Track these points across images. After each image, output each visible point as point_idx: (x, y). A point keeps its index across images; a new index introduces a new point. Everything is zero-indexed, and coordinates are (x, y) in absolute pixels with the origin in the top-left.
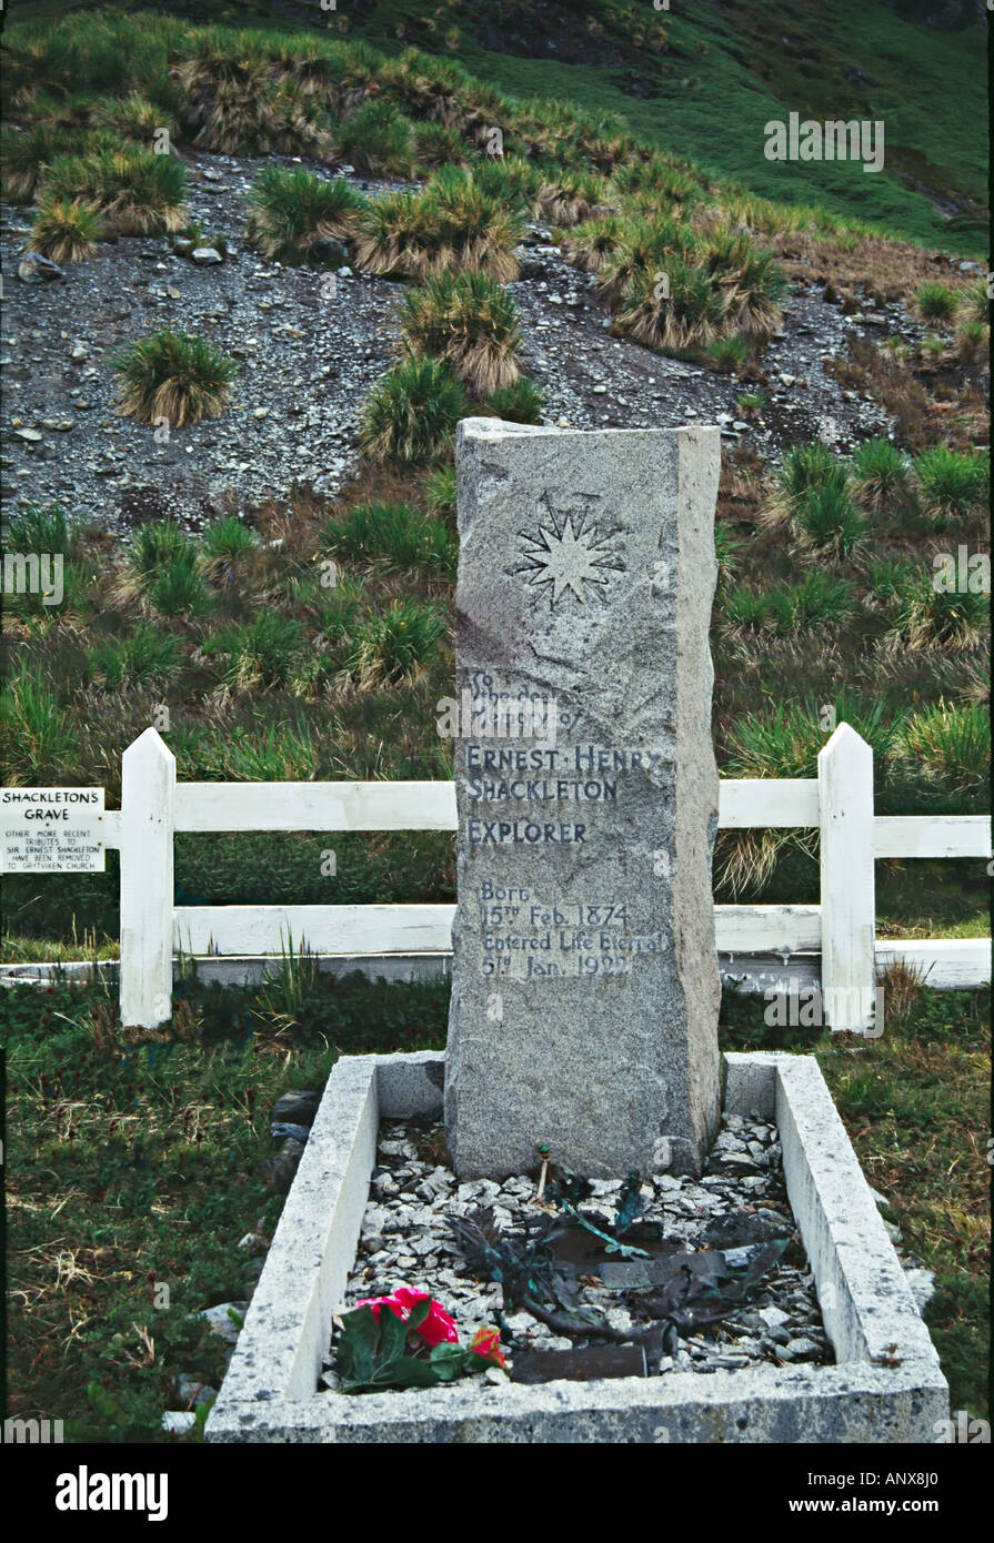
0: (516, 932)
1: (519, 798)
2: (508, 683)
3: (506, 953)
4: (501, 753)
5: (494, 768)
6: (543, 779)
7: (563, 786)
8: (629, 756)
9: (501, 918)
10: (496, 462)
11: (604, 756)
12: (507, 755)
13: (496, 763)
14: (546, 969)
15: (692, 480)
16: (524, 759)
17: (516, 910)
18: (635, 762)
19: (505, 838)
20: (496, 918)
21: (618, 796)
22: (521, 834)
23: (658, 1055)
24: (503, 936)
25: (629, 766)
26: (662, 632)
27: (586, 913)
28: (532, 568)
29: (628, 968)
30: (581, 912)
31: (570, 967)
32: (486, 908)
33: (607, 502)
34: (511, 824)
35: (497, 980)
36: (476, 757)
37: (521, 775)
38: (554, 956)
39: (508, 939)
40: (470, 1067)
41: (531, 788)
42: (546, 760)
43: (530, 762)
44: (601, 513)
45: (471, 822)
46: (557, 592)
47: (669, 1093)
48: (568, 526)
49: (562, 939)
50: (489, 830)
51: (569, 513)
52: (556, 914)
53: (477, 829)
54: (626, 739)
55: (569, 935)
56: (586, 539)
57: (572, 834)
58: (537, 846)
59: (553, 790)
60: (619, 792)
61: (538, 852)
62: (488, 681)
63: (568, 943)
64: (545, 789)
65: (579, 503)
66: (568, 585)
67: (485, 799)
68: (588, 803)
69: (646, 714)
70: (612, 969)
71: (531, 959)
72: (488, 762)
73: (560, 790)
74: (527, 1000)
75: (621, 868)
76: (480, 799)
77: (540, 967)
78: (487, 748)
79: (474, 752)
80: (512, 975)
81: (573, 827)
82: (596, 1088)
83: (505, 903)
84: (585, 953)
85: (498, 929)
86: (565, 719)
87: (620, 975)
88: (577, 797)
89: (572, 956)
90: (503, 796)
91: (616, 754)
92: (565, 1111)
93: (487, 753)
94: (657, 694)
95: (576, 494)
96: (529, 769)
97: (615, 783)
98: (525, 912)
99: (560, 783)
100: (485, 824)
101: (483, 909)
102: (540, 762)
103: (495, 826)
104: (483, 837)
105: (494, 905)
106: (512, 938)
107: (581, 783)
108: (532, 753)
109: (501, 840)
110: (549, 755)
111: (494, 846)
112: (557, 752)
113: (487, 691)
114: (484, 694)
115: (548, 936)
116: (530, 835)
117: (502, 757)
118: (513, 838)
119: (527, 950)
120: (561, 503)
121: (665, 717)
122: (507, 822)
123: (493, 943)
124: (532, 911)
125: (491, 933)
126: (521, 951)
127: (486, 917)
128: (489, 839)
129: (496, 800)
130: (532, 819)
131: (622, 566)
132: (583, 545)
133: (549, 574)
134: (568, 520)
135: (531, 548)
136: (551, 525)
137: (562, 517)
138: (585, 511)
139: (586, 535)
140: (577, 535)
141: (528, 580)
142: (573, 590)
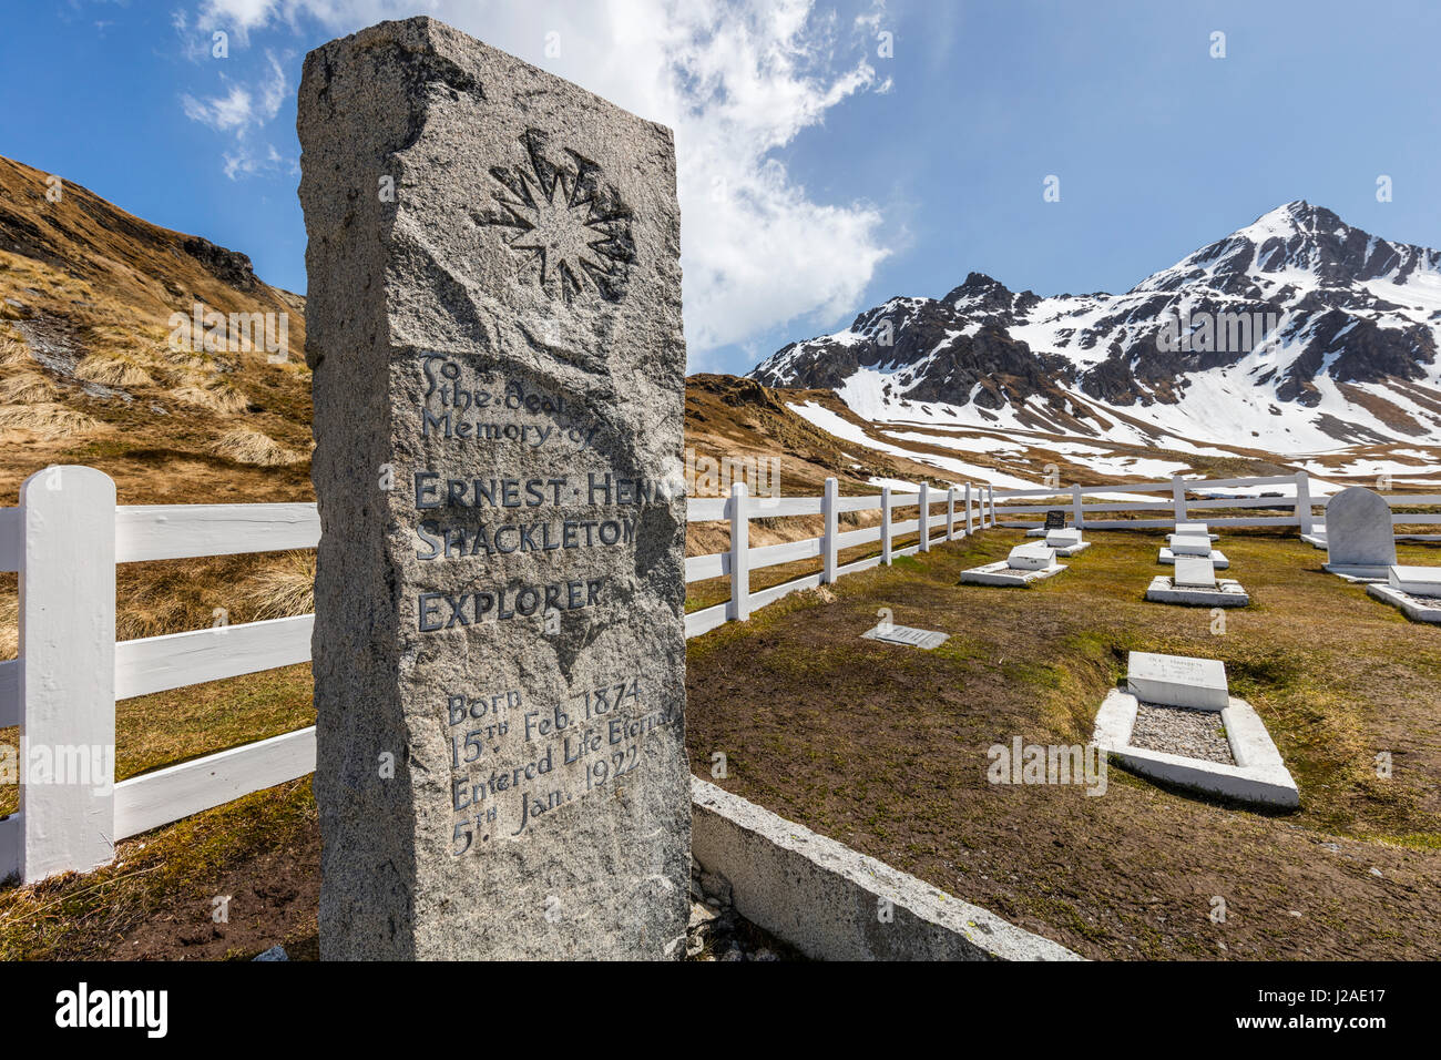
0: (506, 763)
1: (507, 552)
2: (488, 377)
3: (489, 803)
4: (478, 483)
5: (465, 509)
6: (542, 521)
7: (571, 530)
8: (654, 487)
9: (480, 749)
12: (488, 486)
13: (468, 498)
14: (546, 803)
16: (515, 493)
17: (503, 729)
18: (657, 494)
19: (484, 617)
20: (472, 751)
21: (634, 538)
22: (510, 605)
24: (484, 777)
25: (652, 499)
27: (593, 701)
28: (509, 224)
29: (639, 757)
30: (587, 702)
31: (576, 787)
32: (454, 739)
34: (495, 594)
35: (478, 853)
36: (432, 491)
37: (511, 517)
38: (557, 778)
39: (492, 779)
41: (526, 535)
42: (548, 492)
43: (523, 495)
45: (424, 599)
46: (550, 269)
48: (559, 186)
49: (566, 748)
50: (457, 607)
51: (558, 171)
52: (558, 715)
54: (651, 464)
56: (581, 212)
57: (584, 596)
58: (533, 621)
59: (557, 537)
60: (636, 534)
61: (534, 632)
62: (450, 370)
63: (573, 752)
64: (546, 534)
66: (563, 262)
67: (448, 556)
68: (604, 550)
69: (663, 436)
70: (623, 767)
71: (526, 796)
72: (455, 501)
73: (566, 536)
76: (439, 557)
77: (538, 804)
78: (451, 476)
79: (427, 483)
80: (499, 834)
81: (585, 586)
83: (487, 721)
84: (593, 758)
86: (576, 437)
87: (632, 770)
88: (589, 544)
89: (578, 769)
90: (482, 551)
91: (639, 484)
93: (451, 484)
96: (524, 506)
97: (638, 523)
98: (517, 726)
99: (566, 526)
100: (450, 600)
102: (540, 496)
103: (468, 600)
104: (446, 619)
105: (470, 729)
106: (499, 774)
107: (595, 524)
108: (528, 483)
109: (478, 620)
110: (553, 486)
111: (468, 630)
112: (564, 483)
113: (450, 386)
114: (444, 392)
115: (549, 751)
116: (524, 605)
117: (480, 490)
118: (497, 614)
119: (521, 784)
120: (550, 154)
121: (677, 442)
122: (488, 591)
123: (469, 795)
124: (526, 721)
125: (466, 779)
126: (513, 790)
127: (456, 755)
128: (458, 623)
129: (469, 558)
130: (528, 580)
131: (628, 259)
132: (579, 218)
133: (537, 240)
134: (559, 180)
135: (510, 198)
136: (536, 178)
137: (550, 172)
138: (578, 177)
139: (581, 206)
140: (570, 203)
141: (509, 239)
142: (569, 271)
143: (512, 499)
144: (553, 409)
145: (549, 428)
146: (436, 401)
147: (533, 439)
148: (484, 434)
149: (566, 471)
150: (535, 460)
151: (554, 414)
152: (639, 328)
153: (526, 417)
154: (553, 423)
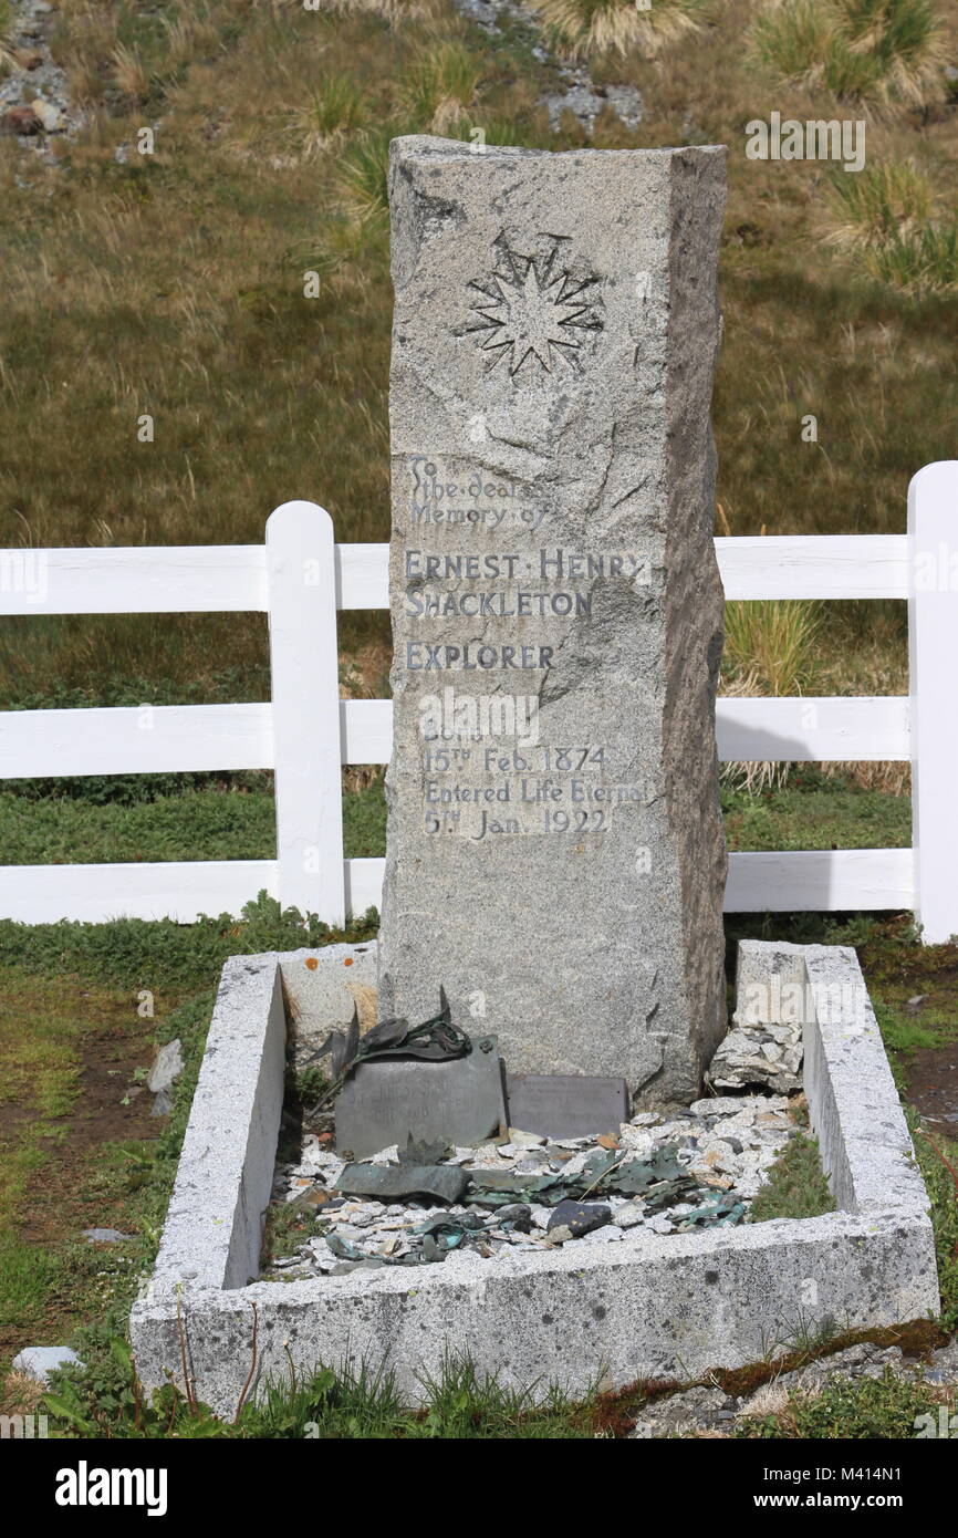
0: (466, 781)
1: (470, 615)
2: (456, 471)
3: (454, 806)
4: (447, 558)
5: (439, 578)
6: (499, 590)
7: (524, 599)
8: (607, 562)
9: (447, 765)
10: (439, 194)
11: (576, 562)
12: (455, 561)
13: (441, 571)
14: (504, 826)
15: (687, 217)
16: (476, 567)
17: (466, 754)
18: (614, 569)
19: (453, 664)
20: (442, 764)
21: (593, 609)
22: (473, 659)
23: (644, 931)
24: (450, 786)
25: (607, 573)
27: (555, 756)
28: (485, 327)
29: (607, 823)
30: (548, 755)
31: (533, 823)
32: (428, 751)
33: (580, 244)
34: (460, 647)
35: (441, 839)
36: (416, 563)
37: (473, 587)
38: (514, 809)
39: (457, 789)
41: (486, 601)
42: (504, 567)
43: (484, 569)
44: (572, 258)
45: (410, 645)
46: (517, 358)
48: (531, 274)
49: (524, 788)
50: (433, 654)
51: (531, 260)
52: (516, 758)
53: (418, 654)
54: (604, 539)
55: (533, 785)
56: (554, 292)
57: (536, 658)
58: (492, 675)
59: (512, 604)
60: (595, 607)
61: (493, 681)
62: (430, 469)
63: (531, 794)
64: (503, 602)
65: (546, 246)
66: (532, 349)
67: (428, 617)
68: (556, 620)
69: (628, 508)
70: (586, 825)
72: (431, 573)
73: (521, 605)
74: (481, 864)
75: (598, 701)
76: (422, 617)
77: (497, 824)
78: (430, 553)
79: (414, 558)
80: (461, 833)
81: (538, 650)
82: (567, 973)
83: (452, 745)
84: (553, 806)
85: (443, 777)
86: (528, 516)
87: (596, 831)
88: (542, 613)
89: (536, 809)
90: (451, 613)
91: (590, 560)
92: (528, 1001)
93: (429, 559)
94: (644, 484)
95: (538, 235)
96: (483, 578)
97: (589, 595)
98: (478, 756)
99: (521, 596)
100: (428, 648)
102: (496, 569)
103: (440, 650)
104: (425, 662)
105: (439, 747)
106: (462, 788)
107: (548, 595)
108: (486, 559)
109: (449, 667)
110: (507, 561)
111: (440, 673)
112: (517, 558)
113: (430, 482)
114: (426, 486)
115: (507, 785)
116: (484, 660)
117: (449, 564)
118: (463, 664)
119: (480, 803)
120: (522, 246)
121: (652, 513)
122: (455, 645)
123: (438, 795)
124: (487, 754)
125: (436, 782)
126: (473, 804)
127: (429, 762)
128: (433, 666)
129: (441, 617)
130: (486, 639)
131: (598, 326)
132: (550, 300)
133: (507, 336)
134: (531, 268)
135: (485, 303)
136: (510, 275)
137: (524, 263)
138: (552, 256)
139: (553, 287)
140: (542, 288)
141: (481, 343)
142: (537, 356)
143: (473, 572)
144: (507, 495)
145: (504, 511)
146: (420, 495)
147: (490, 521)
148: (452, 519)
149: (518, 547)
150: (492, 539)
151: (508, 499)
152: (602, 402)
153: (484, 502)
154: (506, 507)
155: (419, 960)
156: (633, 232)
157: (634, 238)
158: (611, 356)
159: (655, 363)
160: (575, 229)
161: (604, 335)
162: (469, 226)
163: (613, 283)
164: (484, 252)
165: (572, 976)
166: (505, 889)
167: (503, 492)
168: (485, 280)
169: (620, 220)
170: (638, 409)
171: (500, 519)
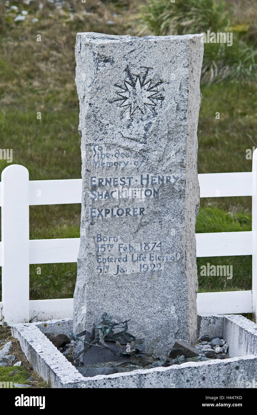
0: (112, 255)
2: (110, 149)
3: (107, 264)
4: (106, 179)
5: (103, 186)
9: (105, 249)
12: (109, 180)
13: (104, 183)
14: (125, 270)
15: (194, 59)
16: (117, 181)
17: (112, 246)
19: (108, 215)
20: (103, 249)
21: (159, 195)
22: (115, 213)
24: (106, 257)
25: (165, 182)
26: (181, 125)
27: (143, 245)
28: (121, 99)
29: (162, 268)
30: (141, 245)
32: (98, 245)
33: (156, 70)
34: (110, 209)
35: (102, 275)
36: (95, 181)
37: (115, 188)
39: (108, 258)
40: (90, 313)
42: (127, 181)
43: (120, 182)
44: (154, 74)
45: (92, 209)
46: (132, 110)
47: (179, 321)
48: (138, 81)
49: (132, 257)
50: (100, 212)
51: (138, 76)
52: (130, 246)
53: (95, 212)
54: (164, 171)
56: (146, 87)
57: (138, 212)
58: (122, 218)
61: (122, 221)
62: (100, 149)
65: (144, 71)
66: (138, 106)
69: (173, 160)
70: (155, 269)
71: (118, 266)
72: (100, 184)
74: (116, 283)
75: (159, 226)
77: (122, 269)
78: (100, 177)
79: (93, 179)
80: (110, 273)
81: (139, 209)
82: (146, 320)
83: (107, 243)
84: (143, 263)
85: (103, 254)
86: (136, 163)
87: (159, 271)
89: (137, 264)
93: (99, 179)
95: (141, 67)
96: (119, 185)
98: (116, 246)
100: (98, 210)
101: (97, 246)
102: (124, 182)
103: (103, 210)
104: (97, 215)
105: (102, 244)
106: (110, 257)
108: (121, 178)
109: (106, 216)
110: (128, 179)
111: (102, 219)
112: (132, 178)
113: (100, 153)
114: (98, 154)
115: (126, 256)
116: (119, 213)
117: (107, 181)
118: (111, 215)
119: (117, 262)
120: (134, 71)
121: (181, 161)
122: (109, 208)
123: (102, 260)
124: (119, 246)
125: (101, 256)
126: (114, 263)
127: (98, 249)
128: (100, 216)
129: (103, 199)
130: (120, 206)
131: (162, 98)
132: (145, 89)
133: (129, 102)
134: (138, 79)
135: (121, 91)
136: (130, 81)
137: (135, 77)
138: (146, 75)
139: (146, 85)
140: (142, 85)
141: (119, 105)
142: (140, 109)
143: (116, 183)
144: (129, 156)
145: (128, 162)
147: (122, 165)
148: (108, 165)
149: (133, 174)
150: (123, 172)
151: (129, 158)
152: (164, 124)
153: (120, 159)
154: (129, 161)
155: (94, 317)
156: (175, 66)
157: (176, 68)
158: (167, 108)
159: (183, 110)
160: (154, 65)
161: (165, 101)
162: (115, 65)
163: (168, 83)
164: (120, 74)
165: (148, 321)
166: (125, 292)
167: (127, 156)
168: (121, 83)
169: (170, 62)
170: (177, 126)
171: (126, 165)
